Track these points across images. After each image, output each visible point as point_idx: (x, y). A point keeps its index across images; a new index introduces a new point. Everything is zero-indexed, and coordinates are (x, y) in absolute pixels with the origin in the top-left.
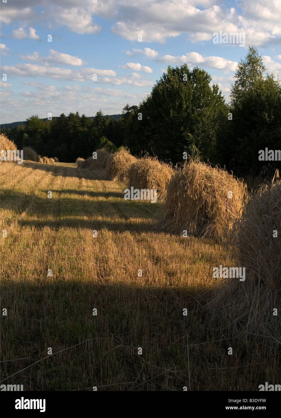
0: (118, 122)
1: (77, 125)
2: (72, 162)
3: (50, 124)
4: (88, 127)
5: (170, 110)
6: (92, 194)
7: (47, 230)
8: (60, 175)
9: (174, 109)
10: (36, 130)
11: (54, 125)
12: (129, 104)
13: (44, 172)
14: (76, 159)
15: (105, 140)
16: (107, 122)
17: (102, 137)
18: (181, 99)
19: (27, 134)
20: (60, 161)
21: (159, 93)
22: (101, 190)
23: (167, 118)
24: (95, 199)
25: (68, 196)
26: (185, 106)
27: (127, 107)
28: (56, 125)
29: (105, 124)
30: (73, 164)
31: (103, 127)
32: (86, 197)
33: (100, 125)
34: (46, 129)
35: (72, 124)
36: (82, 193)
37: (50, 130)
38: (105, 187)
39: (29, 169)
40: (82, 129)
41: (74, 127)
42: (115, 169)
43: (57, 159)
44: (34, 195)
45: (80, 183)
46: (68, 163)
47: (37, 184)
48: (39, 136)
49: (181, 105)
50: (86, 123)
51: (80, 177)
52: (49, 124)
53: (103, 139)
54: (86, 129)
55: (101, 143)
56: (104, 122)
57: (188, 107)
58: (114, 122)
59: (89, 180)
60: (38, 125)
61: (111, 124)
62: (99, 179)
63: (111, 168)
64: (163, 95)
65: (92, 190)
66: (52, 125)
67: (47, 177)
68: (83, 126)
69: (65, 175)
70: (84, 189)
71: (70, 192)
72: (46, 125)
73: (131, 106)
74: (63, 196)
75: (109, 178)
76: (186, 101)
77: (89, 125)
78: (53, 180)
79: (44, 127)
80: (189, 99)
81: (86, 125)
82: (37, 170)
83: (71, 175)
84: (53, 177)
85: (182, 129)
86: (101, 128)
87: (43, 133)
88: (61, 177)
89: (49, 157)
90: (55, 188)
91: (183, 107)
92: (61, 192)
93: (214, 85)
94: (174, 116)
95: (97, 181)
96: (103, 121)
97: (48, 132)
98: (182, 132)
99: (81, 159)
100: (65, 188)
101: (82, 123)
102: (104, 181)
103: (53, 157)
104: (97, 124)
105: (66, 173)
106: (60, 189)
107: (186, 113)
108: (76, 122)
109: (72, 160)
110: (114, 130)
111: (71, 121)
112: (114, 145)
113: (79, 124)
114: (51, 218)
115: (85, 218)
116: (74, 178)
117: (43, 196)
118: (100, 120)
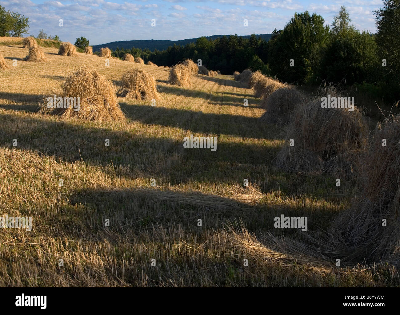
0: (267, 43)
1: (235, 44)
2: (230, 75)
3: (215, 43)
4: (244, 47)
5: (295, 43)
6: (238, 95)
7: (218, 105)
8: (222, 85)
9: (297, 42)
10: (204, 47)
11: (218, 44)
12: (277, 29)
13: (214, 83)
14: (234, 72)
15: (256, 58)
16: (259, 43)
17: (254, 55)
18: (302, 35)
19: (197, 51)
20: (222, 73)
21: (288, 32)
22: (243, 93)
23: (292, 48)
24: (239, 97)
25: (226, 95)
26: (305, 41)
27: (275, 30)
28: (219, 44)
29: (258, 44)
30: (231, 76)
31: (256, 47)
32: (235, 96)
33: (254, 45)
34: (211, 47)
35: (232, 44)
36: (233, 94)
37: (215, 48)
38: (246, 92)
39: (206, 81)
40: (239, 48)
41: (233, 46)
42: (252, 82)
43: (219, 72)
44: (211, 94)
45: (233, 89)
46: (228, 75)
47: (212, 89)
48: (206, 53)
49: (302, 40)
50: (243, 44)
51: (233, 86)
52: (213, 43)
53: (255, 57)
54: (242, 48)
55: (254, 60)
56: (256, 43)
57: (307, 41)
58: (265, 43)
59: (238, 88)
60: (206, 44)
61: (262, 44)
62: (244, 88)
63: (250, 82)
64: (290, 32)
65: (239, 93)
66: (216, 44)
67: (216, 85)
68: (240, 46)
69: (225, 85)
70: (235, 92)
71: (228, 93)
72: (211, 44)
73: (278, 30)
74: (224, 95)
75: (249, 87)
76: (306, 38)
77: (245, 45)
78: (219, 87)
79: (210, 45)
80: (308, 36)
81: (242, 45)
82: (210, 82)
83: (229, 85)
84: (219, 86)
85: (302, 56)
86: (254, 48)
87: (209, 50)
88: (223, 86)
89: (214, 71)
90: (220, 91)
91: (303, 41)
92: (223, 93)
93: (327, 26)
94: (297, 47)
95: (242, 89)
96: (256, 41)
97: (213, 50)
98: (302, 58)
99: (237, 73)
100: (225, 91)
101: (240, 44)
102: (246, 89)
103: (216, 71)
104: (252, 44)
105: (226, 83)
106: (223, 92)
107: (305, 45)
108: (234, 42)
109: (230, 73)
110: (265, 49)
111: (231, 41)
112: (263, 62)
113: (237, 44)
114: (219, 102)
115: (233, 103)
116: (230, 87)
117: (215, 95)
118: (253, 41)
